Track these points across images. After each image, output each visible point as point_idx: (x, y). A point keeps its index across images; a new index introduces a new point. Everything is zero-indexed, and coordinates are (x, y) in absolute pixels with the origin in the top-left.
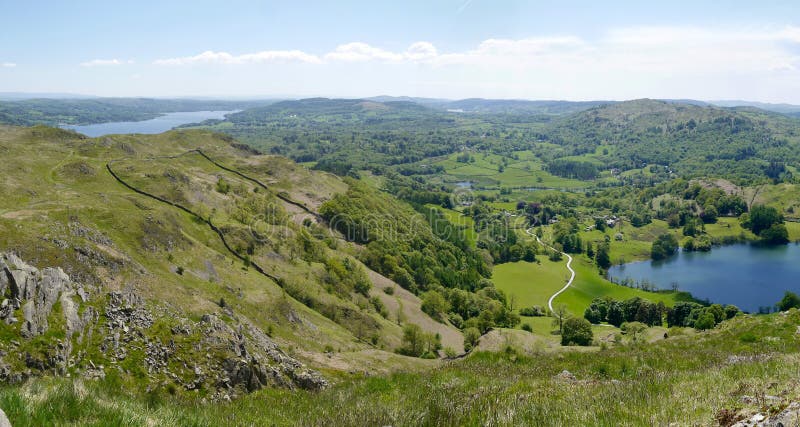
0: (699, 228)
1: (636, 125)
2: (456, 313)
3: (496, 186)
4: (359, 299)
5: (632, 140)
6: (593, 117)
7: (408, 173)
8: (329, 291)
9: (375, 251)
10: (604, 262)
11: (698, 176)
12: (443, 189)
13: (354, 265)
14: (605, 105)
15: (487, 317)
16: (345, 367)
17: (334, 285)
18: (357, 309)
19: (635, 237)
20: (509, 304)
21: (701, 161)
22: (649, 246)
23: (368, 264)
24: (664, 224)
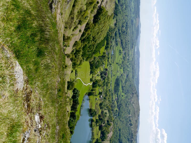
0: (98, 124)
1: (131, 106)
2: (76, 51)
3: (112, 62)
4: (77, 22)
5: (126, 105)
6: (134, 92)
7: (116, 35)
8: (78, 12)
9: (92, 26)
10: (90, 94)
11: (114, 126)
12: (111, 46)
13: (87, 19)
14: (138, 96)
15: (75, 60)
16: (58, 19)
17: (80, 13)
18: (74, 21)
19: (96, 104)
20: (79, 66)
21: (119, 127)
22: (93, 108)
23: (88, 24)
24: (100, 113)
